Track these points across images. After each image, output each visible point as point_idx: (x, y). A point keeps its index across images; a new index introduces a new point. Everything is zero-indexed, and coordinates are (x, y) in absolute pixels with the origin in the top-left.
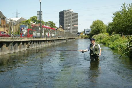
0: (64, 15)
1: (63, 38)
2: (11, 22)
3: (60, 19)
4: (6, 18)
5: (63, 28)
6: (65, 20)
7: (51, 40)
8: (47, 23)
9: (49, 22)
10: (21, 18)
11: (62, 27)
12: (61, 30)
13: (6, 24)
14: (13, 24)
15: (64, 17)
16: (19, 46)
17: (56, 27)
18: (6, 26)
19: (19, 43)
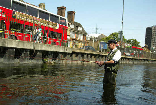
0: (151, 31)
1: (144, 59)
2: (92, 39)
3: (146, 37)
4: (87, 34)
5: (149, 48)
6: (152, 38)
7: (130, 58)
8: (129, 41)
9: (132, 40)
10: (102, 34)
11: (147, 46)
12: (146, 50)
13: (87, 40)
14: (94, 41)
15: (152, 34)
16: (102, 59)
17: (139, 46)
18: (87, 42)
19: (102, 56)
